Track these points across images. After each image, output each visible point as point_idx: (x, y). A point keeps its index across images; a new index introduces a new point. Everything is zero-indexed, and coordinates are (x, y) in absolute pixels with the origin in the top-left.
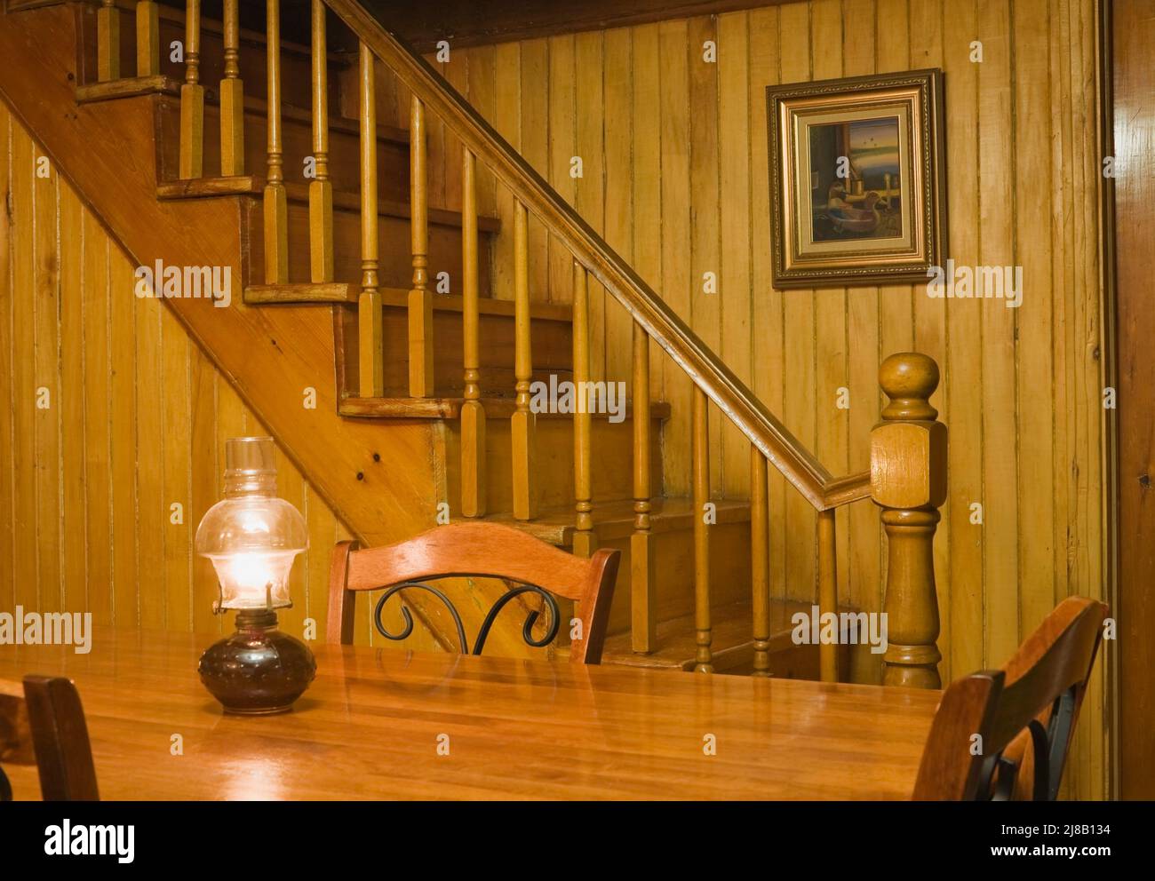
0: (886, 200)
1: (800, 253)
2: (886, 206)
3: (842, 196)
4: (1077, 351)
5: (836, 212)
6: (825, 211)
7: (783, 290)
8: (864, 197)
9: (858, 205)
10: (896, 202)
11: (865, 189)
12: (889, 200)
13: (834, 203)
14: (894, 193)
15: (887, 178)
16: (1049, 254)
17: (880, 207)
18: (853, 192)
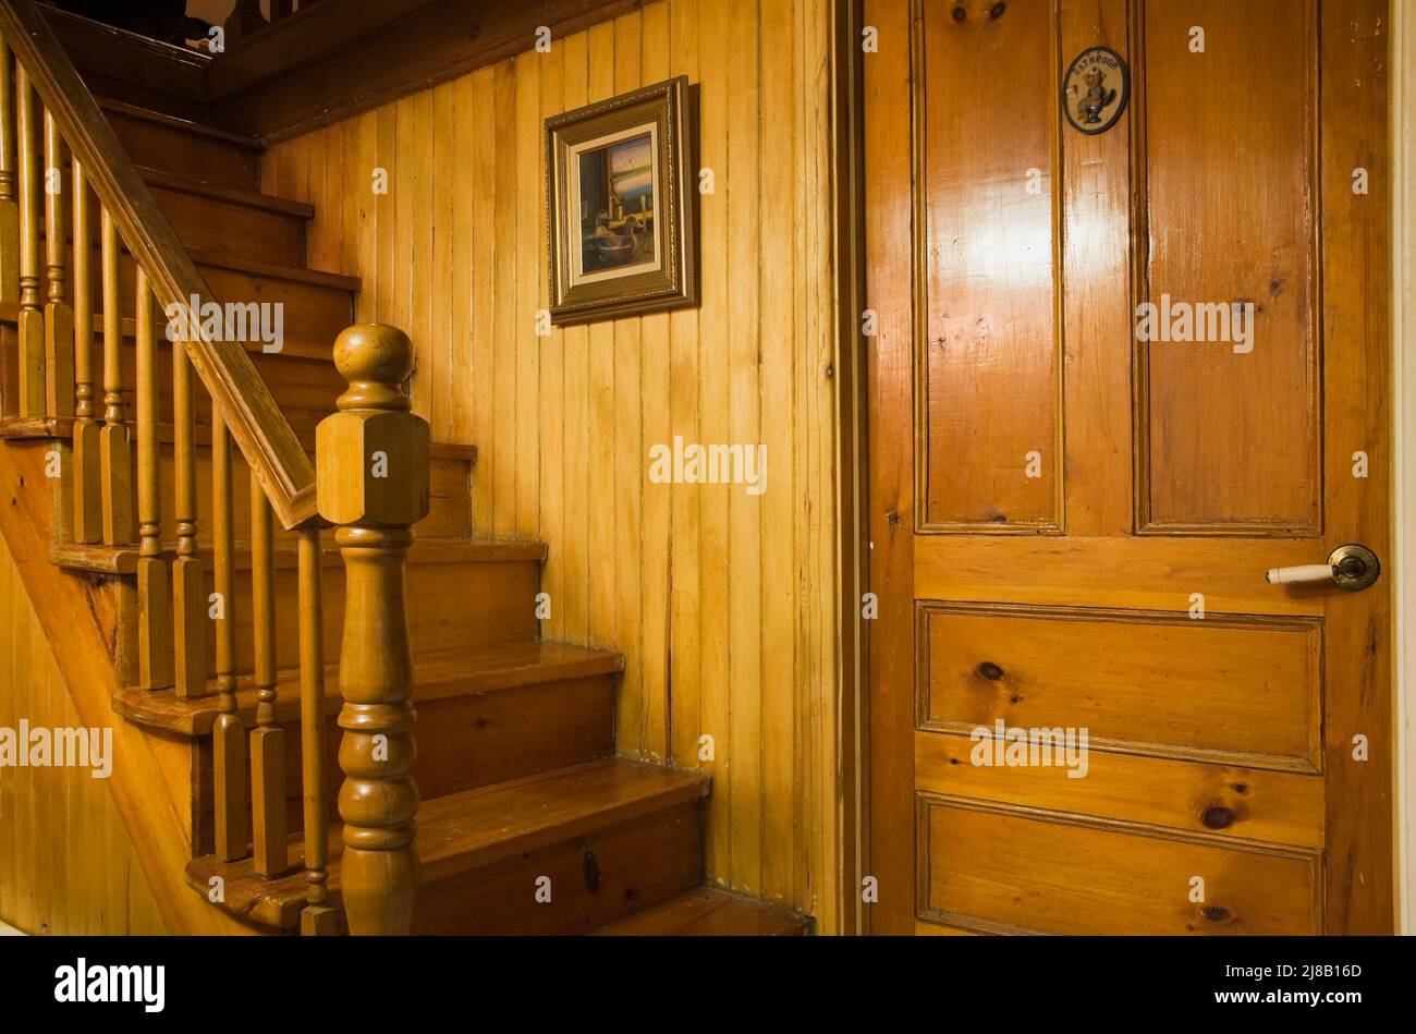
0: (641, 223)
1: (571, 286)
2: (642, 229)
3: (605, 223)
4: (809, 369)
5: (602, 240)
6: (594, 241)
7: (563, 326)
8: (623, 222)
9: (619, 231)
10: (650, 222)
11: (625, 214)
12: (645, 223)
13: (600, 232)
14: (648, 215)
15: (643, 199)
16: (790, 266)
17: (638, 231)
18: (615, 218)
